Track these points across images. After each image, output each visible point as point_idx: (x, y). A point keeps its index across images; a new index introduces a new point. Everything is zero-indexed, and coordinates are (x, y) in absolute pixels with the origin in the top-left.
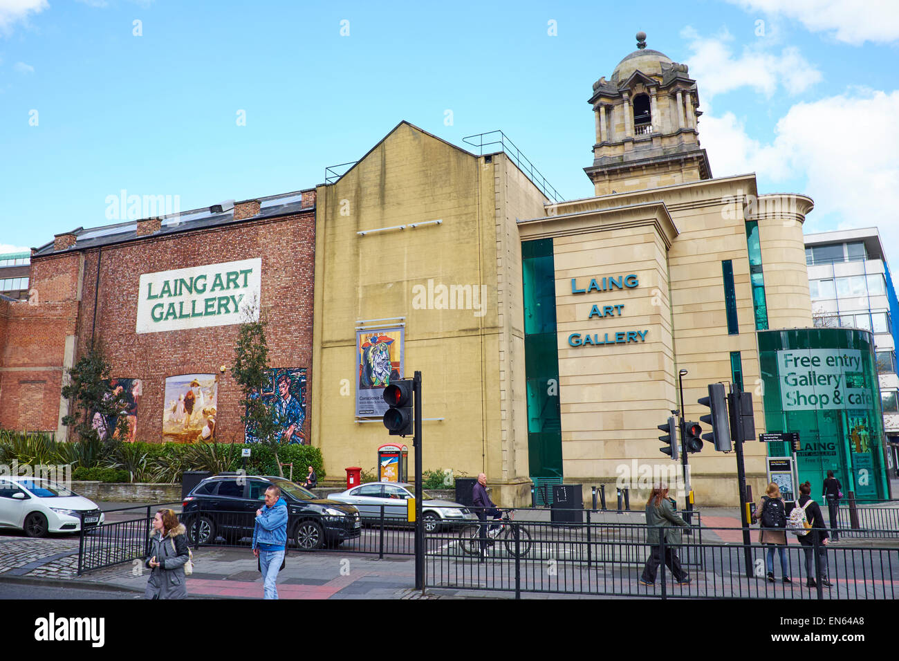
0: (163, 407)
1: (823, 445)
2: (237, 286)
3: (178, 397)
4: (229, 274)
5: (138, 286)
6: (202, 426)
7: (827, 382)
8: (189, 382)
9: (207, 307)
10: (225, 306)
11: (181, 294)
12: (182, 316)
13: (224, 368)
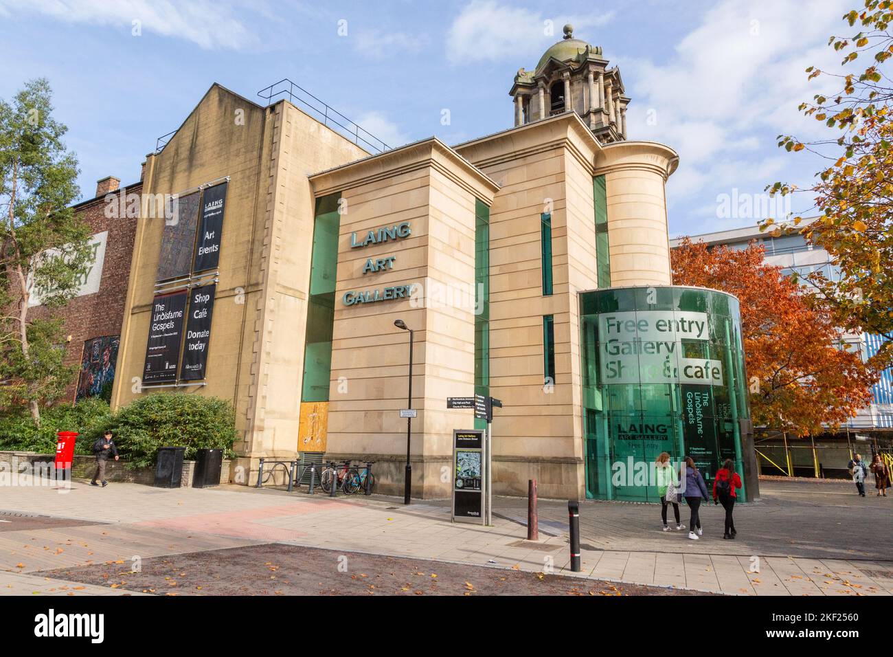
1: (651, 426)
7: (655, 350)
13: (70, 338)
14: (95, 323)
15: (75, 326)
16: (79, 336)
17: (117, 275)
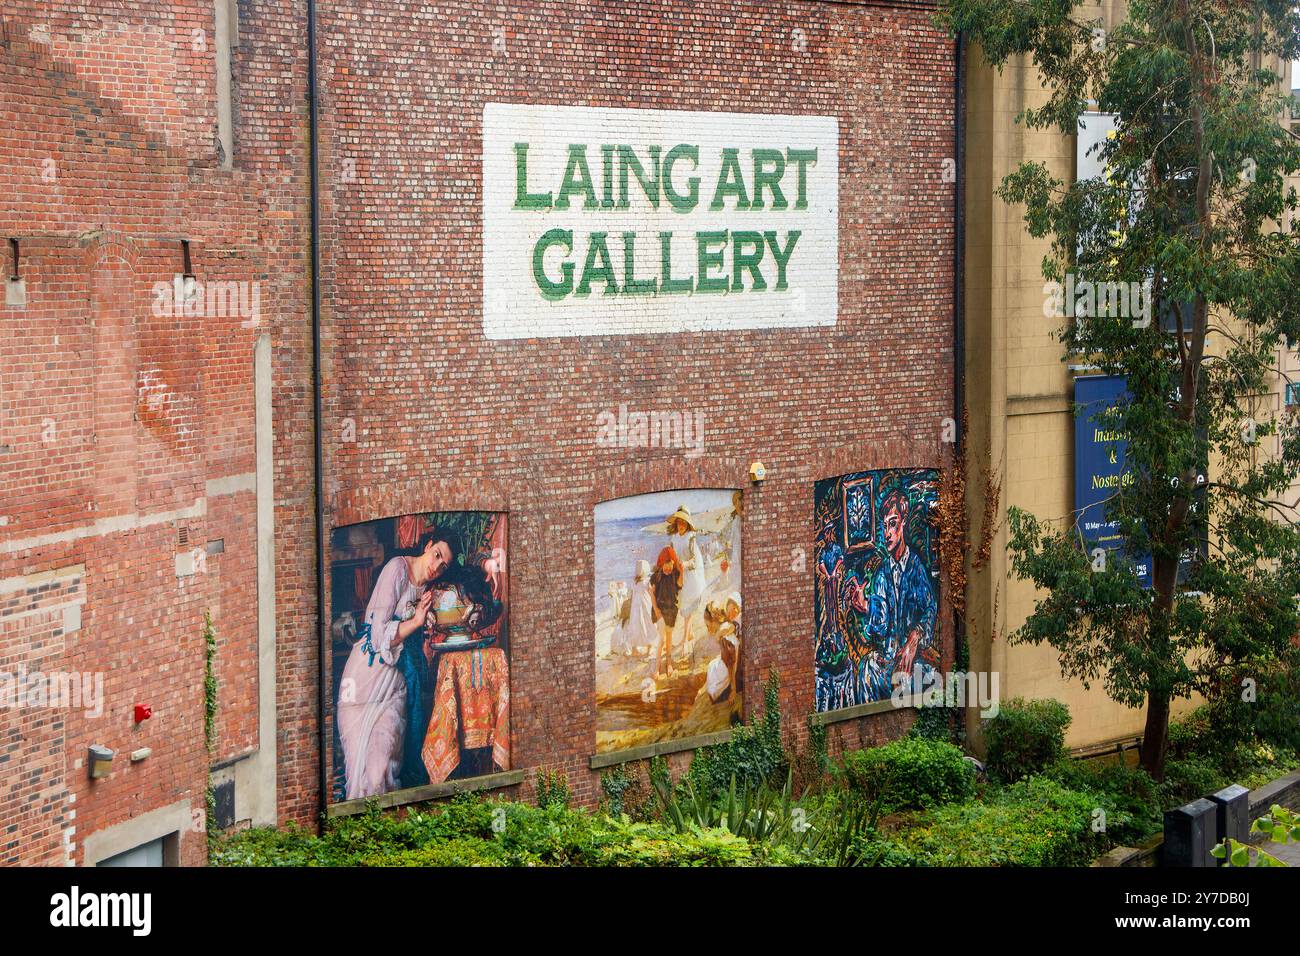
0: (591, 611)
2: (780, 202)
3: (631, 569)
4: (760, 156)
5: (479, 145)
6: (707, 659)
8: (663, 518)
9: (705, 261)
10: (753, 263)
11: (625, 204)
12: (633, 287)
13: (758, 469)
14: (844, 427)
15: (770, 431)
16: (791, 465)
17: (894, 282)
